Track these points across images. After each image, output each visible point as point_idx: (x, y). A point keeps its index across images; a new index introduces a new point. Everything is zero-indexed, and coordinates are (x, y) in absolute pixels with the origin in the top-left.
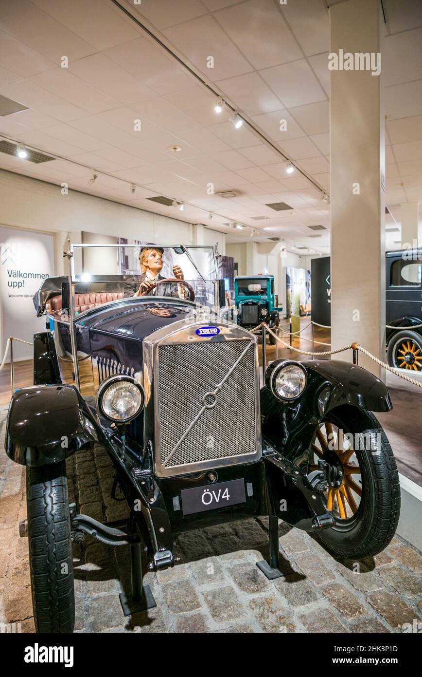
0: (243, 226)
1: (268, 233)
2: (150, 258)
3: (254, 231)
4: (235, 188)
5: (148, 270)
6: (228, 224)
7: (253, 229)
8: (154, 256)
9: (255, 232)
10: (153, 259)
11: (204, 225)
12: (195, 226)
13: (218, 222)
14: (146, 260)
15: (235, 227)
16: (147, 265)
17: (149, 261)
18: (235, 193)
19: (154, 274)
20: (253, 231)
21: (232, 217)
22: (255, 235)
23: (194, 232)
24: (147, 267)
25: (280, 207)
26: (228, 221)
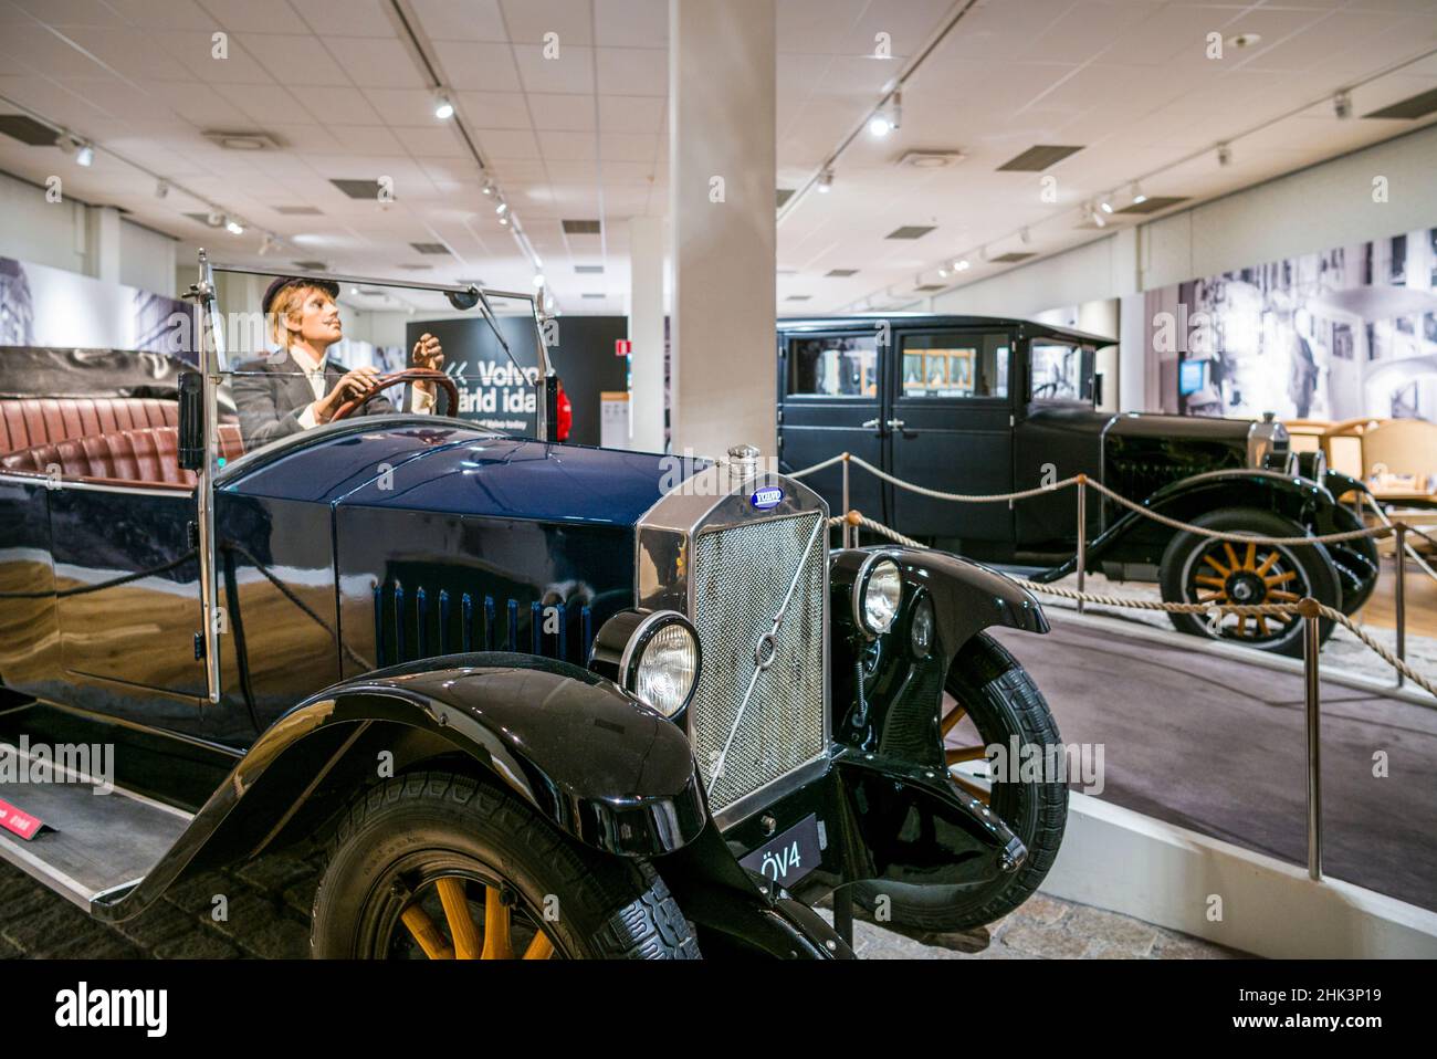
0: (243, 226)
1: (301, 249)
2: (308, 310)
3: (269, 241)
4: (269, 128)
5: (297, 340)
6: (203, 218)
7: (266, 236)
8: (320, 305)
9: (273, 244)
10: (317, 315)
11: (121, 210)
12: (94, 211)
13: (174, 210)
14: (298, 316)
15: (223, 224)
16: (296, 327)
17: (305, 317)
18: (264, 139)
19: (315, 353)
20: (265, 241)
21: (218, 200)
22: (271, 251)
23: (91, 229)
24: (293, 333)
25: (364, 190)
26: (202, 209)
